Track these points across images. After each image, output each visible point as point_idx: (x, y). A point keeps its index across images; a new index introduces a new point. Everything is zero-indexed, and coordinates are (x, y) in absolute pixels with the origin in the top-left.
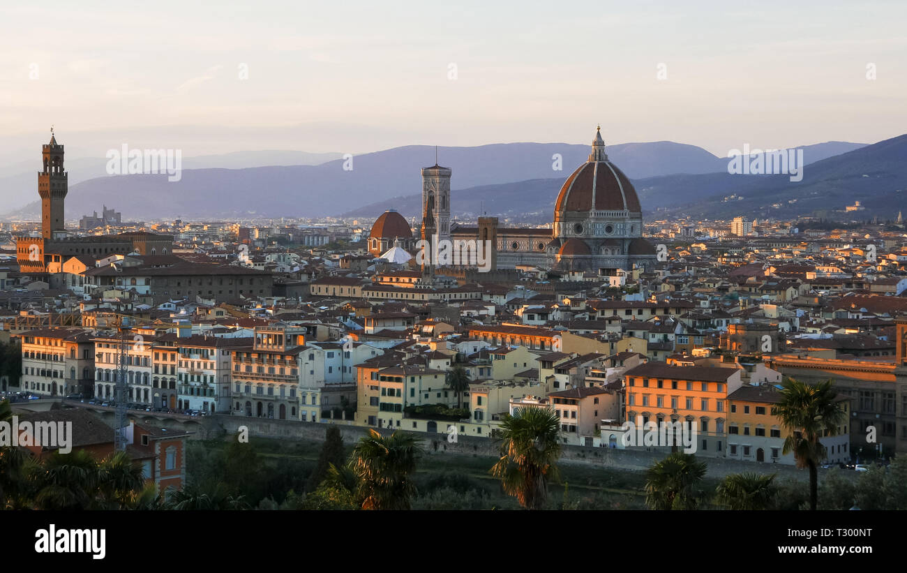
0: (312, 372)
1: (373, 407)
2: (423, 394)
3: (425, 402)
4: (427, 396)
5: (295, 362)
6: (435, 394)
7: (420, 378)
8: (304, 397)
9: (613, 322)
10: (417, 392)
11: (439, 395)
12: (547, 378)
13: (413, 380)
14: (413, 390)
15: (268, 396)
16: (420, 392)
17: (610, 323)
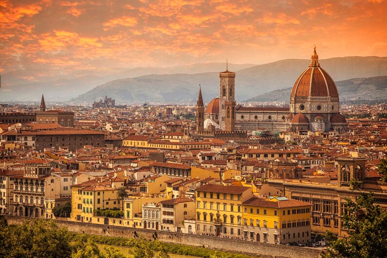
0: (52, 190)
1: (79, 210)
2: (105, 202)
3: (106, 206)
4: (107, 203)
5: (42, 184)
6: (113, 202)
7: (103, 193)
8: (47, 204)
9: (230, 161)
10: (101, 201)
11: (115, 203)
12: (169, 193)
13: (99, 194)
14: (99, 200)
15: (31, 204)
16: (103, 201)
17: (229, 161)
